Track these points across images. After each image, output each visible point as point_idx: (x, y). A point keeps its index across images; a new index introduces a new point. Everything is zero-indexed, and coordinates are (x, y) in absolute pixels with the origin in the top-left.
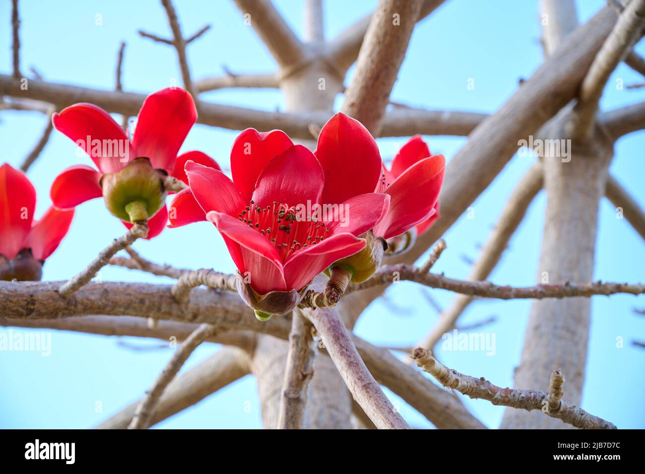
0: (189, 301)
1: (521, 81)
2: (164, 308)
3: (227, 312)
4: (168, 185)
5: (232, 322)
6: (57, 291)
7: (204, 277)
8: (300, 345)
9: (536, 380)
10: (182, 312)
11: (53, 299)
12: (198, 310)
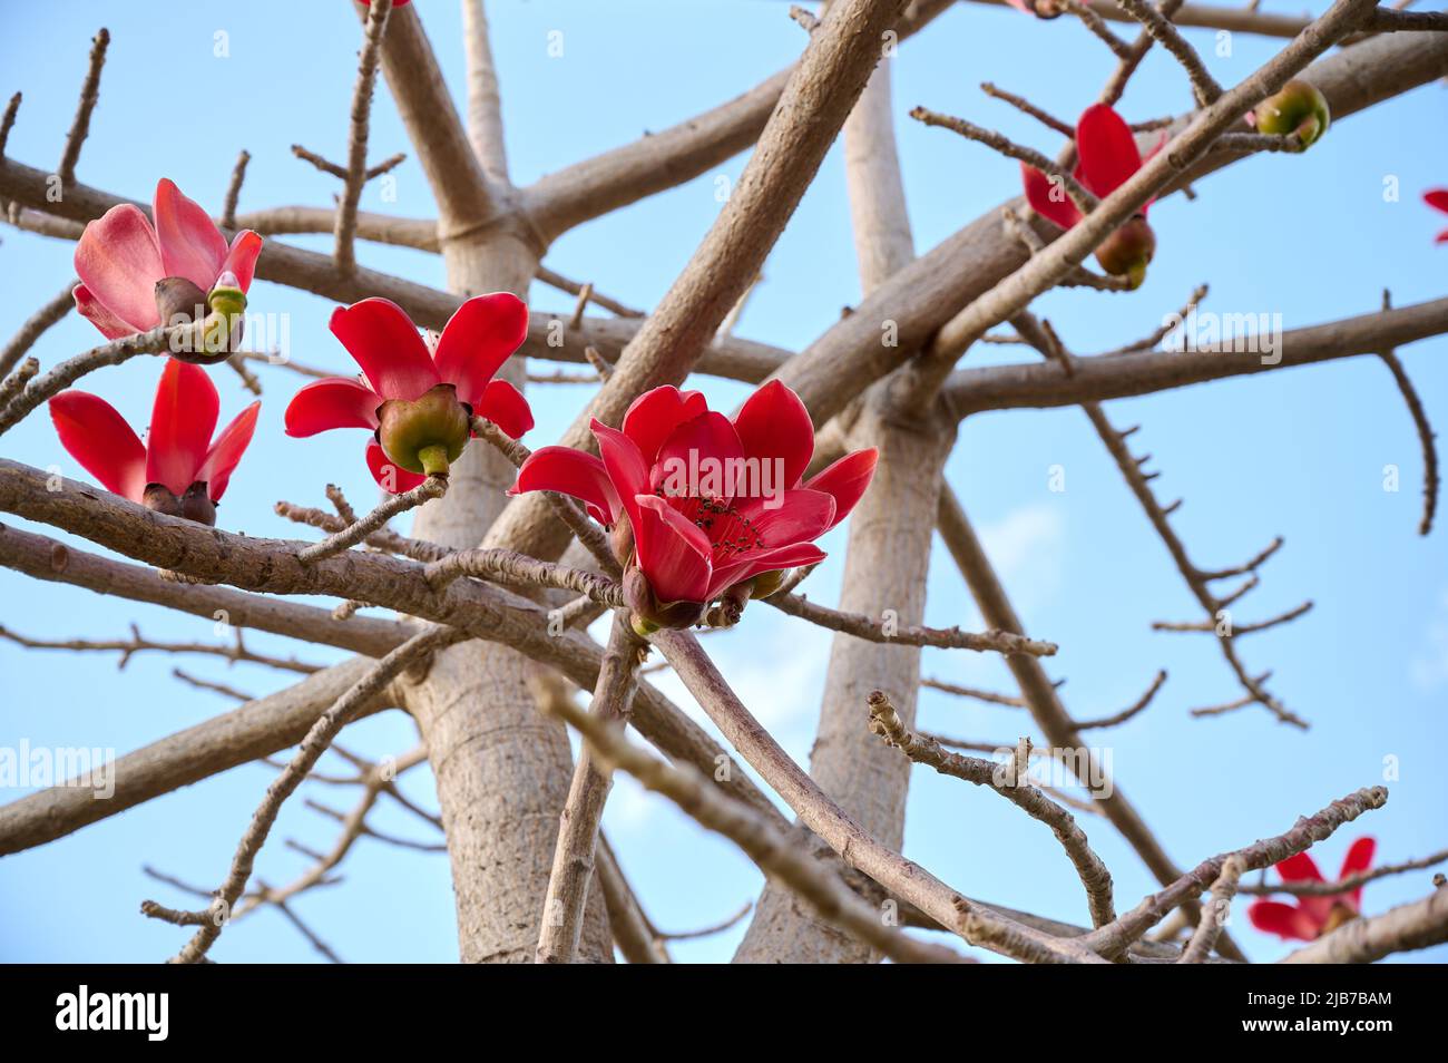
0: (446, 591)
1: (848, 312)
2: (416, 596)
3: (486, 611)
4: (480, 428)
5: (489, 627)
6: (296, 556)
7: (507, 562)
8: (620, 671)
9: (854, 761)
10: (436, 605)
11: (292, 567)
12: (454, 604)
